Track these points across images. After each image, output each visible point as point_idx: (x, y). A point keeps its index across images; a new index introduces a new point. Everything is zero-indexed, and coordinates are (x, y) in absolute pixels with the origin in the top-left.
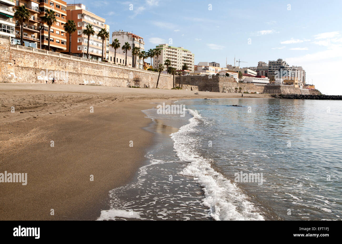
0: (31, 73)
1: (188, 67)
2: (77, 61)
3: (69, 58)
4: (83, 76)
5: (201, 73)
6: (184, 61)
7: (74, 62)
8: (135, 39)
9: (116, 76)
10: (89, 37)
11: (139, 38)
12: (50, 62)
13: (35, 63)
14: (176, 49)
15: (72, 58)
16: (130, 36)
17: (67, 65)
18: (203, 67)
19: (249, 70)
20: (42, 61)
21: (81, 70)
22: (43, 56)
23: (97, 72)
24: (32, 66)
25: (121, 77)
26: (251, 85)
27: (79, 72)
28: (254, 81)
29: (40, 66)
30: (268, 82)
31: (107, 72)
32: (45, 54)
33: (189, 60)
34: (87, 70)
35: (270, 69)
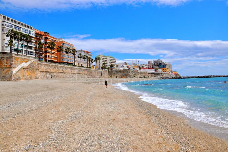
0: (44, 74)
1: (113, 66)
2: (64, 67)
3: (60, 66)
4: (67, 74)
5: (120, 68)
6: (111, 62)
7: (62, 67)
8: (88, 53)
9: (81, 73)
10: (68, 54)
11: (90, 53)
12: (52, 68)
13: (46, 69)
14: (107, 57)
15: (62, 65)
16: (86, 52)
17: (59, 69)
18: (121, 66)
19: (144, 66)
20: (49, 67)
21: (66, 71)
22: (49, 65)
23: (73, 71)
24: (44, 70)
25: (84, 73)
26: (146, 73)
27: (65, 72)
28: (147, 71)
29: (48, 70)
30: (154, 71)
31: (77, 71)
32: (50, 64)
33: (114, 62)
34: (68, 71)
35: (154, 65)
